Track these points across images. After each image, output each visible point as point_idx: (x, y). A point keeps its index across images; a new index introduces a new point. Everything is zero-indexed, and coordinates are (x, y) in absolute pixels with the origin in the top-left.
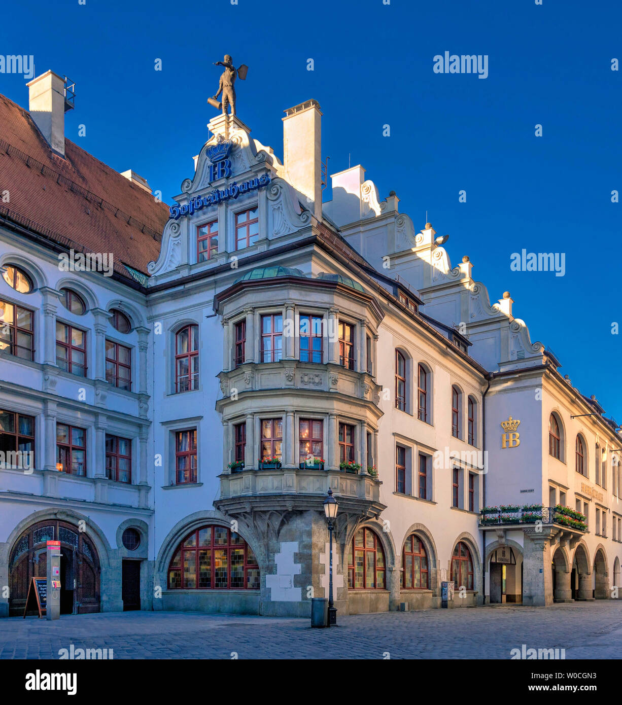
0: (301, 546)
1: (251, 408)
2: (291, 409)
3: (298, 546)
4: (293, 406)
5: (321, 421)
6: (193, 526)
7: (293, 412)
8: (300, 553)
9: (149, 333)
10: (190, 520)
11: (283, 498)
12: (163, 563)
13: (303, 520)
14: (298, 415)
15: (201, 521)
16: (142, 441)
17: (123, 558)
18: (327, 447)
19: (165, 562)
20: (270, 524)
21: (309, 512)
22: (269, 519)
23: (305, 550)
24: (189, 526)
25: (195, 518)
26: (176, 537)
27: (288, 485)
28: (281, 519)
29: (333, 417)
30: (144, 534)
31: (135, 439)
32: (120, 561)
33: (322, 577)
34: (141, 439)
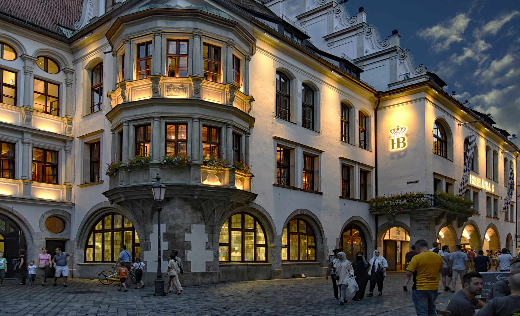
0: (168, 227)
1: (126, 117)
2: (156, 115)
3: (165, 227)
4: (158, 113)
5: (186, 124)
6: (99, 214)
7: (158, 117)
8: (167, 233)
9: (73, 72)
10: (95, 209)
11: (148, 188)
12: (80, 243)
13: (170, 206)
14: (164, 120)
15: (103, 210)
16: (67, 152)
17: (46, 238)
18: (191, 145)
19: (82, 242)
20: (144, 210)
21: (174, 199)
22: (143, 205)
23: (171, 231)
24: (96, 214)
25: (98, 208)
26: (88, 223)
27: (153, 177)
28: (152, 205)
29: (195, 120)
30: (67, 221)
31: (61, 151)
32: (44, 240)
33: (187, 252)
34: (66, 151)
